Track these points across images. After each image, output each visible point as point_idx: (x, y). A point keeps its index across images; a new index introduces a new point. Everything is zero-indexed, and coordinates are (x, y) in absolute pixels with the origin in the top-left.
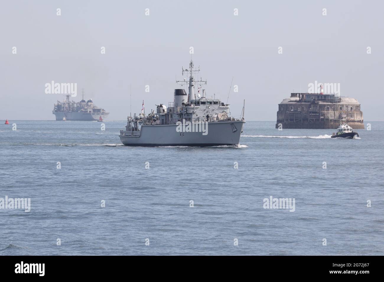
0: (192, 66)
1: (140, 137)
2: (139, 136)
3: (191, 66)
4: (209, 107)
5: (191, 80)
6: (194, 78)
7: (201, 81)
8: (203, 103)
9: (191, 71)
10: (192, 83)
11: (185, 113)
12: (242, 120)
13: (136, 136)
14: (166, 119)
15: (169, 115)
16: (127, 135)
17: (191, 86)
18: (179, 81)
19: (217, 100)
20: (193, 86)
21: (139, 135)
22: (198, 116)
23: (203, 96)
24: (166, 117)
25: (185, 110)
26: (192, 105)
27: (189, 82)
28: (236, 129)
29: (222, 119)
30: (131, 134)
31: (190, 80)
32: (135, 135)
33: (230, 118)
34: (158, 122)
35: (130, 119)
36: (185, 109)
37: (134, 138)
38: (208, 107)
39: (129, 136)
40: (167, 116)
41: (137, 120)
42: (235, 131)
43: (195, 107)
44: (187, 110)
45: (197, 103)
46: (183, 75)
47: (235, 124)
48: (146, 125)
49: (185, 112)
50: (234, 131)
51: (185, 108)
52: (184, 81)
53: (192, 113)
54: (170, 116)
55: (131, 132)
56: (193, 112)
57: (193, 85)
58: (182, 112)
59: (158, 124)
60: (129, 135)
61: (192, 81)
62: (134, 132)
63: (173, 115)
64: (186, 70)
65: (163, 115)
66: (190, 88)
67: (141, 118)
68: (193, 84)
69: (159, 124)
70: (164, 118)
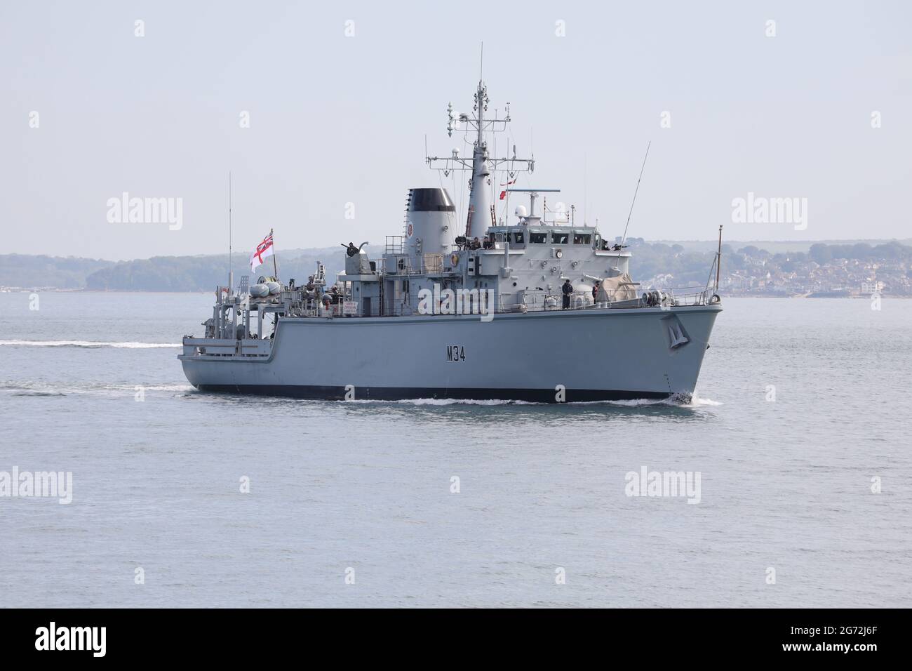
0: (485, 103)
1: (269, 361)
2: (267, 358)
3: (481, 104)
4: (560, 255)
5: (480, 153)
6: (489, 148)
7: (514, 159)
8: (537, 238)
9: (479, 122)
10: (484, 167)
11: (471, 273)
12: (711, 303)
13: (253, 358)
14: (382, 298)
15: (392, 283)
16: (212, 355)
17: (478, 176)
18: (436, 159)
19: (585, 227)
20: (486, 178)
21: (269, 352)
22: (519, 287)
23: (532, 214)
24: (381, 290)
25: (471, 265)
26: (497, 246)
27: (470, 163)
28: (685, 335)
29: (619, 299)
30: (232, 351)
31: (475, 153)
32: (249, 355)
33: (657, 293)
34: (351, 306)
35: (224, 295)
36: (471, 260)
37: (244, 366)
38: (554, 253)
39: (221, 358)
40: (385, 285)
41: (258, 300)
42: (680, 345)
43: (510, 252)
44: (477, 265)
45: (516, 238)
46: (450, 134)
47: (681, 318)
48: (300, 320)
49: (471, 270)
50: (676, 343)
51: (471, 257)
52: (456, 159)
53: (495, 277)
54: (398, 285)
55: (234, 342)
56: (502, 271)
57: (487, 175)
58: (455, 271)
59: (349, 316)
60: (225, 355)
61: (484, 159)
62: (244, 344)
63: (411, 282)
64: (463, 117)
65: (367, 283)
66: (474, 184)
67: (271, 294)
68: (488, 171)
69: (356, 316)
70: (374, 293)
